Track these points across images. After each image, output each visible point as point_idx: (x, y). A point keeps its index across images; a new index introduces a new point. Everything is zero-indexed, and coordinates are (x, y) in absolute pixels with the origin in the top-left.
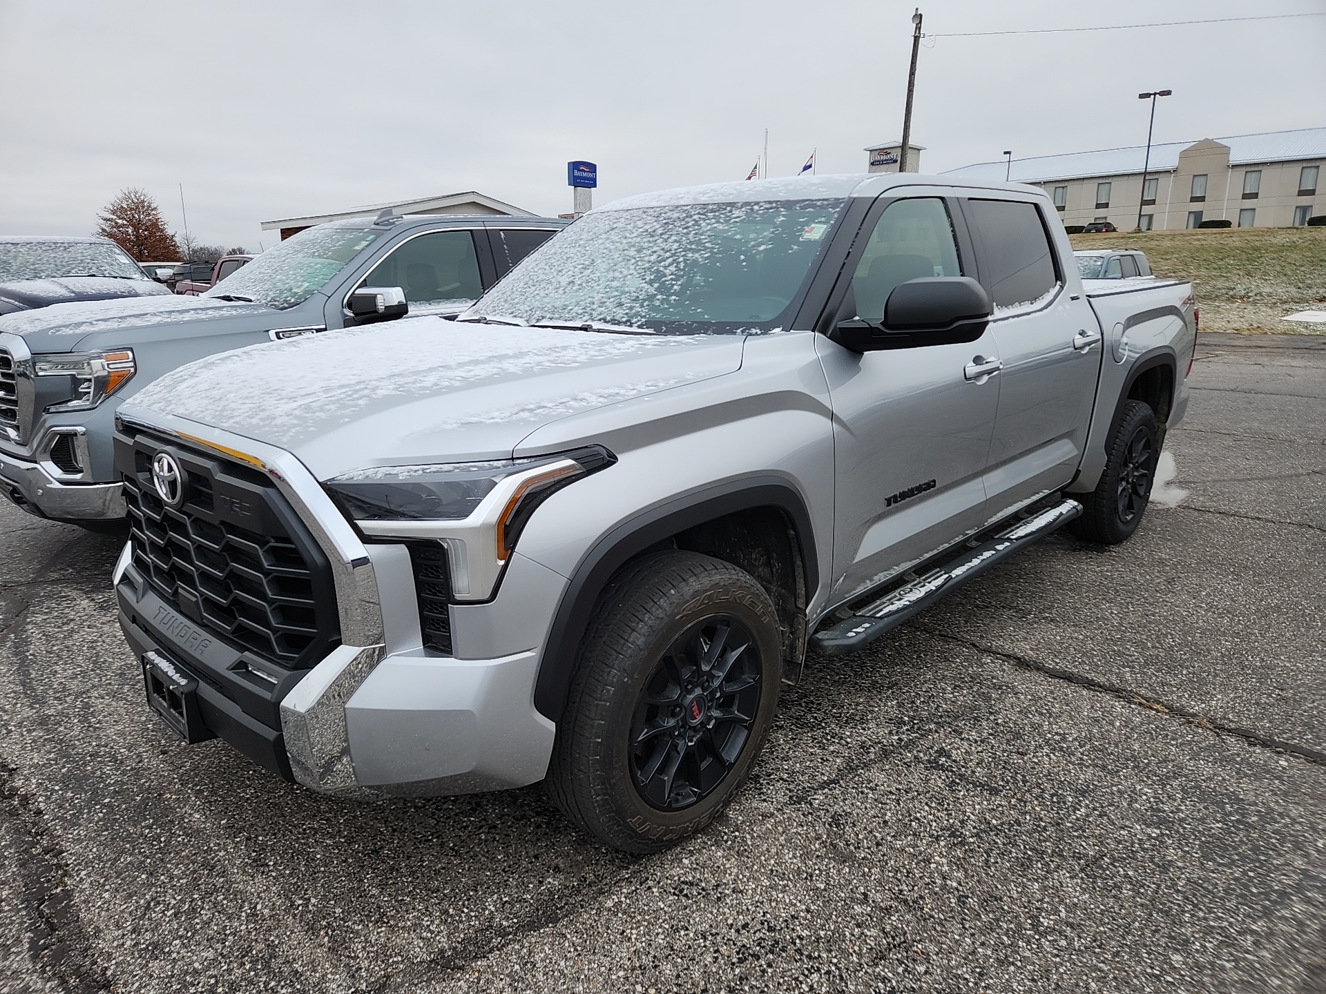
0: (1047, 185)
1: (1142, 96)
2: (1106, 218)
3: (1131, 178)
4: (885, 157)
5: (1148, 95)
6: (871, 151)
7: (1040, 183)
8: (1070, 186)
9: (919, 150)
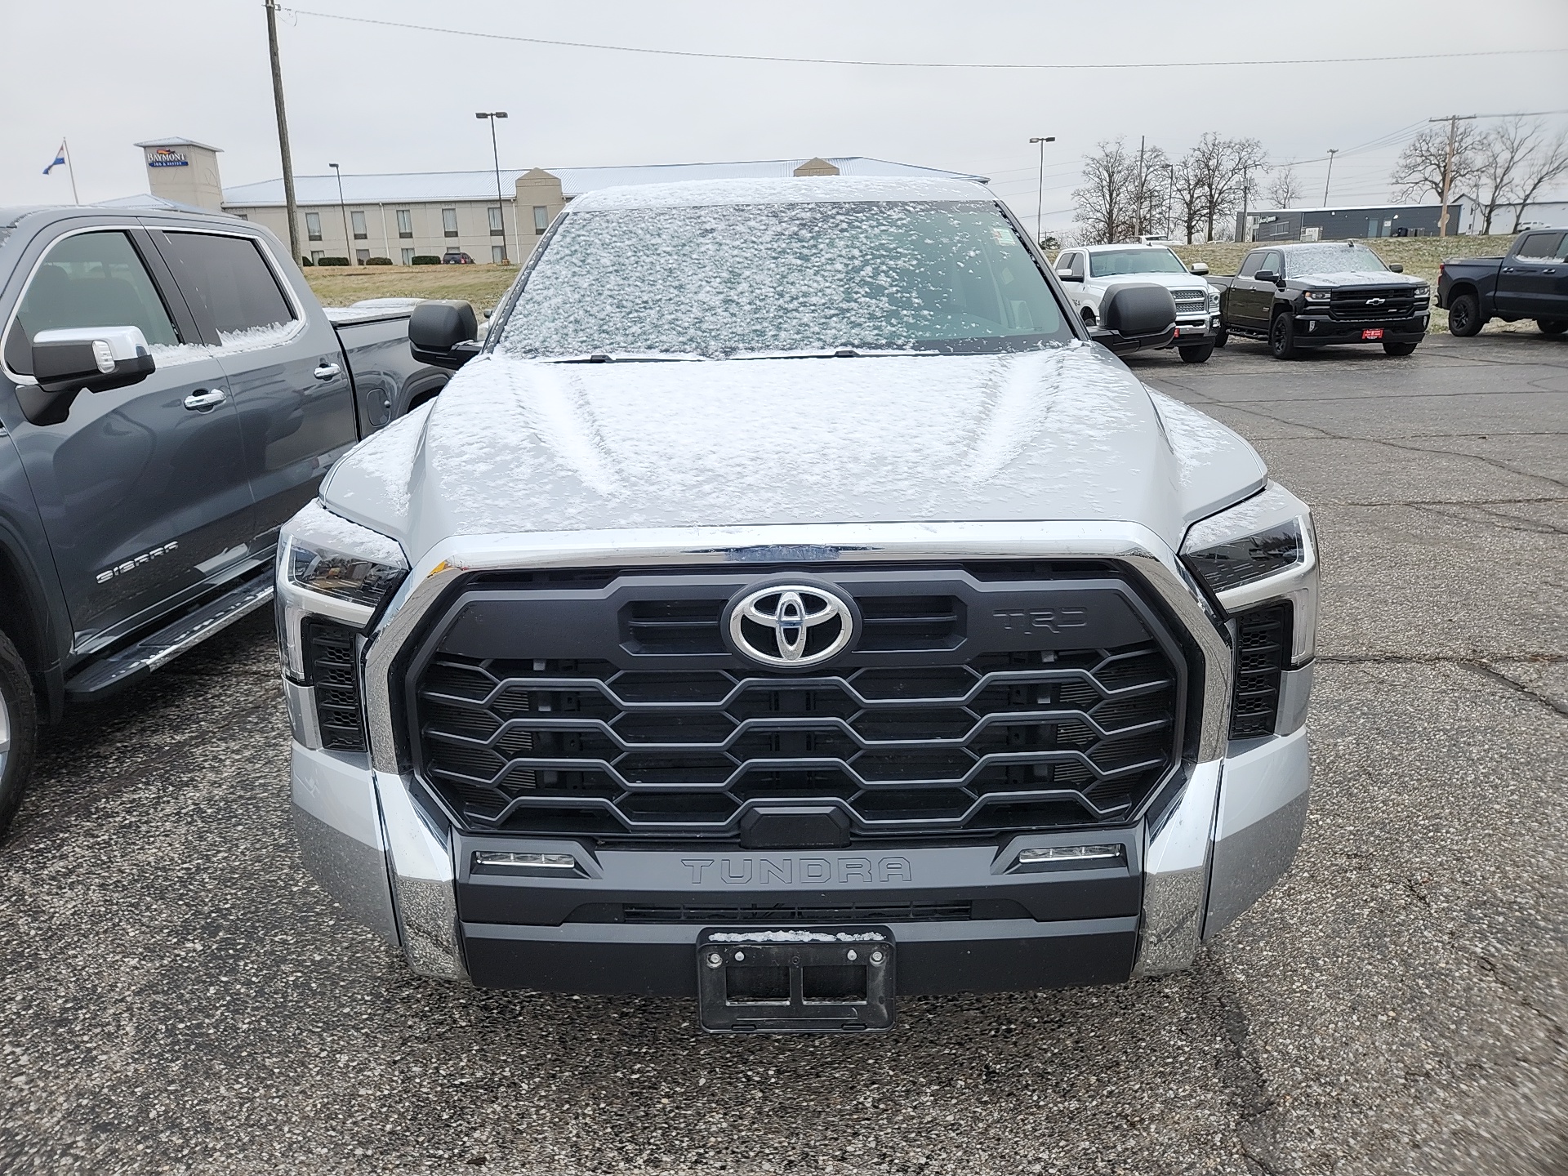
0: (387, 207)
1: (479, 116)
2: (458, 248)
3: (473, 205)
4: (168, 157)
5: (484, 116)
6: (145, 147)
7: (378, 204)
8: (413, 210)
9: (215, 151)
